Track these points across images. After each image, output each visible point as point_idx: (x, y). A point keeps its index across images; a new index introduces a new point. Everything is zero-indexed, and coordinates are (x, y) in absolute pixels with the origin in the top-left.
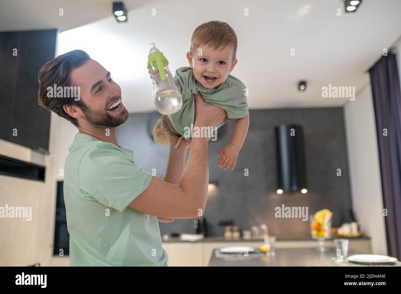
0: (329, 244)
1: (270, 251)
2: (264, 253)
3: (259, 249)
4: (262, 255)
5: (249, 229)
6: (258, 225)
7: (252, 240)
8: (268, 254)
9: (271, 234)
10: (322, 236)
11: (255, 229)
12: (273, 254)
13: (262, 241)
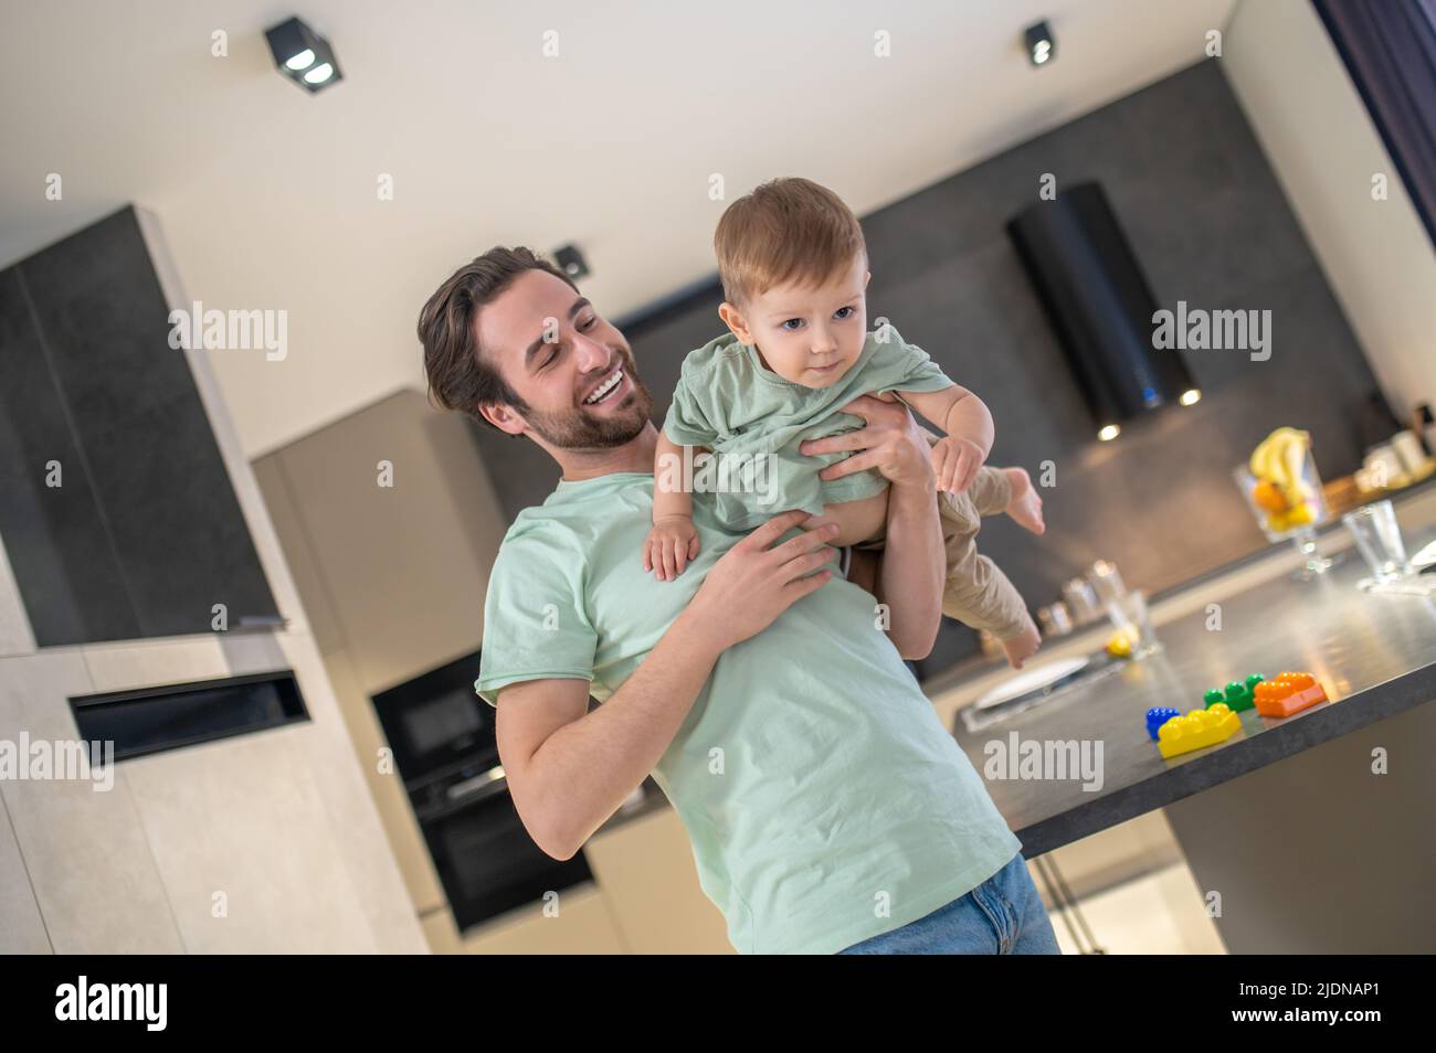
0: (1336, 542)
1: (1144, 644)
2: (1125, 657)
3: (1106, 650)
4: (1119, 667)
5: (1060, 597)
6: (1082, 573)
7: (1080, 630)
8: (1140, 655)
9: (1131, 586)
10: (1299, 523)
11: (1078, 589)
12: (1155, 648)
13: (1105, 621)
